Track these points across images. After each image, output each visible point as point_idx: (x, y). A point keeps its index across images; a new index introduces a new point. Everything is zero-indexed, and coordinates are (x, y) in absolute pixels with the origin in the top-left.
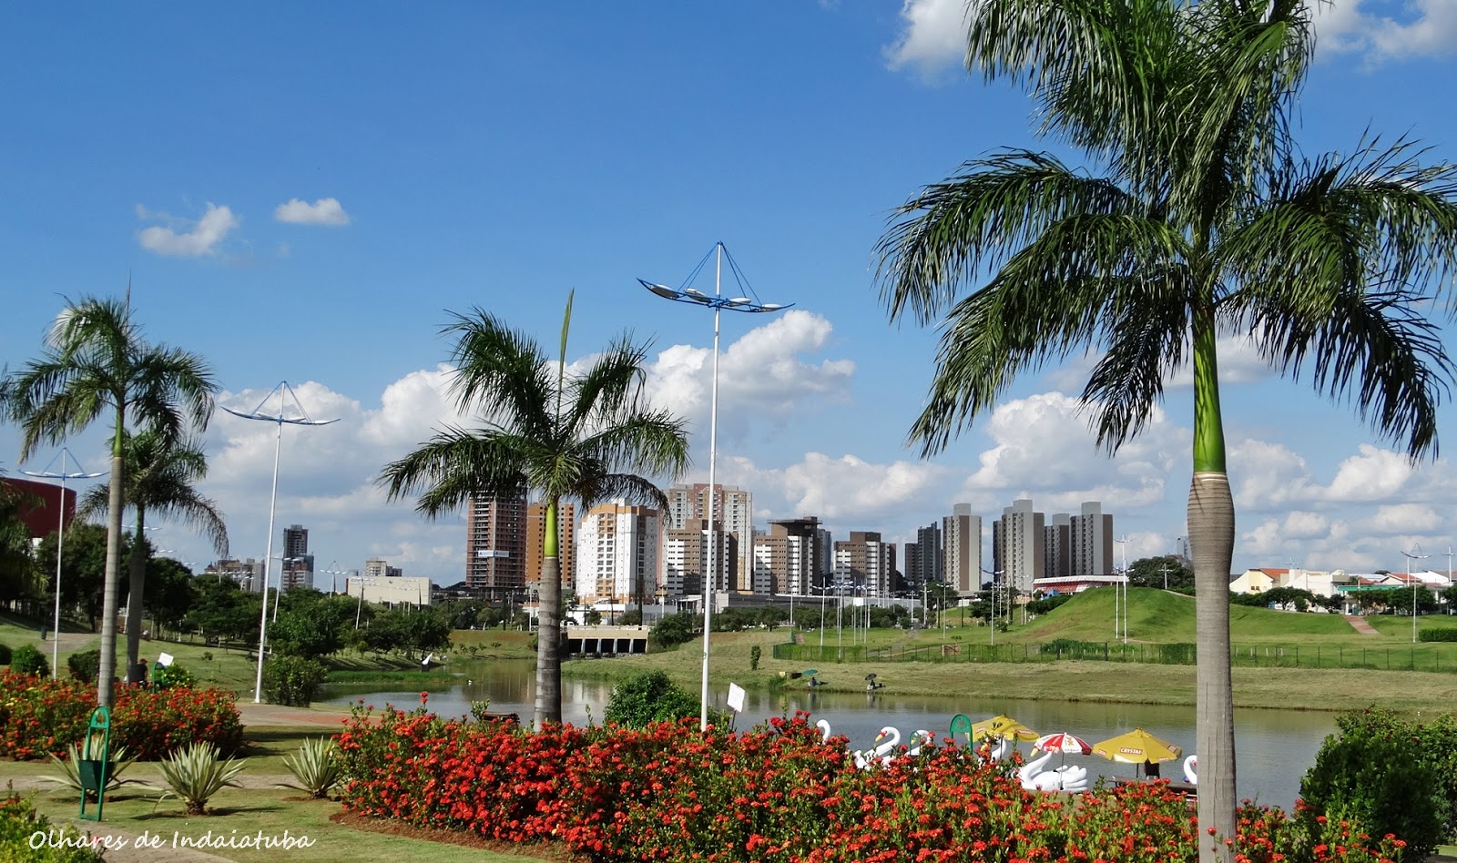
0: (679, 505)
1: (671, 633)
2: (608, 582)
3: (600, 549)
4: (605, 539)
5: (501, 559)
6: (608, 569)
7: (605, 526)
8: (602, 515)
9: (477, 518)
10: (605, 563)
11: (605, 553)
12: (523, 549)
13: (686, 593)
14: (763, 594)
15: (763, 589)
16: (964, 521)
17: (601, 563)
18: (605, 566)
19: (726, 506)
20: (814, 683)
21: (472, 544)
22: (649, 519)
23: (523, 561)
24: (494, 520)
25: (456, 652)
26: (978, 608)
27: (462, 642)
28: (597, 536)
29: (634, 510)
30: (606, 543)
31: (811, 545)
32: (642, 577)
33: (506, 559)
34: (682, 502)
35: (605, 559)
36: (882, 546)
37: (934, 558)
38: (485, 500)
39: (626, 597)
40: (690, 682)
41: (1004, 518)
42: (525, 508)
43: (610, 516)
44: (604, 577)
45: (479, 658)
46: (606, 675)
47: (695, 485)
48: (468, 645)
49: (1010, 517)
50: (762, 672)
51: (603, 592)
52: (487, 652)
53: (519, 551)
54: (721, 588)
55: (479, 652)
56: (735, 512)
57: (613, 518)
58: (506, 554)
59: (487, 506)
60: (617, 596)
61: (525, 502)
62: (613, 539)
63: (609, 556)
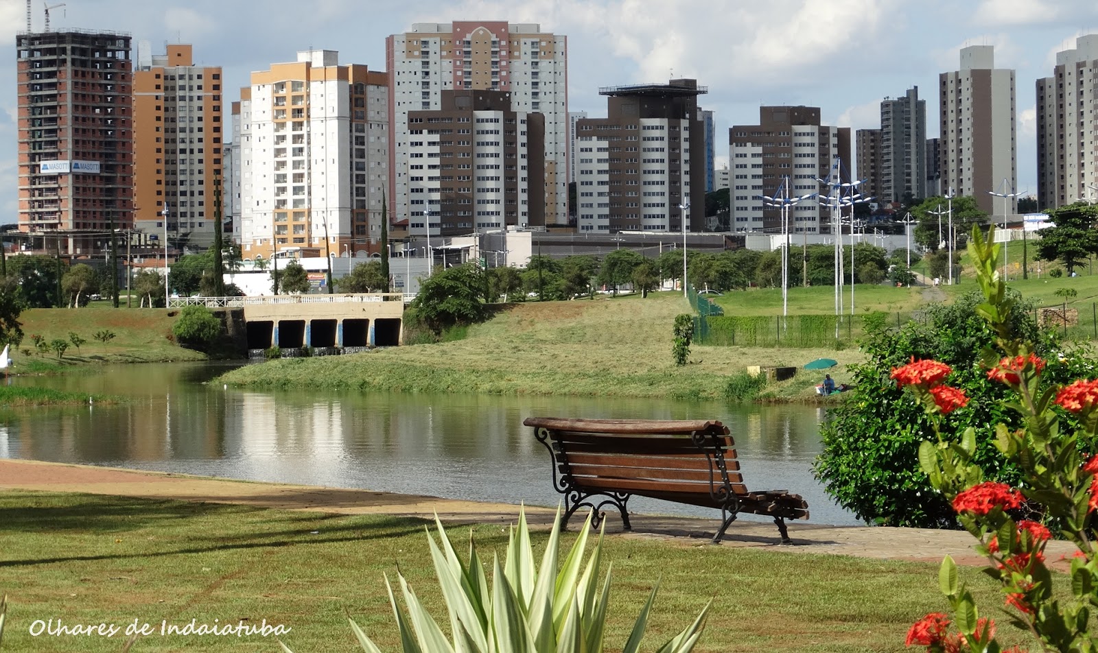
0: (426, 64)
1: (449, 304)
2: (297, 215)
3: (278, 152)
4: (288, 131)
5: (85, 176)
6: (297, 190)
7: (288, 106)
8: (281, 86)
9: (34, 99)
10: (290, 178)
11: (289, 158)
12: (127, 157)
13: (448, 233)
14: (596, 231)
15: (596, 222)
16: (982, 79)
17: (281, 178)
18: (290, 184)
19: (516, 64)
20: (829, 386)
21: (27, 150)
22: (371, 90)
23: (127, 179)
24: (68, 102)
25: (27, 352)
26: (1052, 240)
27: (36, 333)
28: (271, 126)
29: (342, 73)
30: (289, 139)
31: (685, 134)
32: (362, 204)
33: (94, 176)
34: (432, 58)
35: (289, 171)
36: (824, 132)
37: (913, 157)
38: (50, 63)
39: (334, 244)
40: (548, 394)
41: (1060, 73)
42: (126, 77)
43: (296, 85)
44: (289, 206)
45: (73, 362)
46: (363, 384)
47: (456, 24)
48: (48, 338)
49: (1071, 69)
50: (699, 370)
51: (289, 234)
52: (87, 351)
53: (118, 160)
54: (515, 222)
55: (72, 351)
56: (535, 74)
57: (302, 91)
58: (93, 167)
59: (51, 75)
60: (316, 243)
61: (126, 65)
62: (304, 131)
63: (296, 164)
